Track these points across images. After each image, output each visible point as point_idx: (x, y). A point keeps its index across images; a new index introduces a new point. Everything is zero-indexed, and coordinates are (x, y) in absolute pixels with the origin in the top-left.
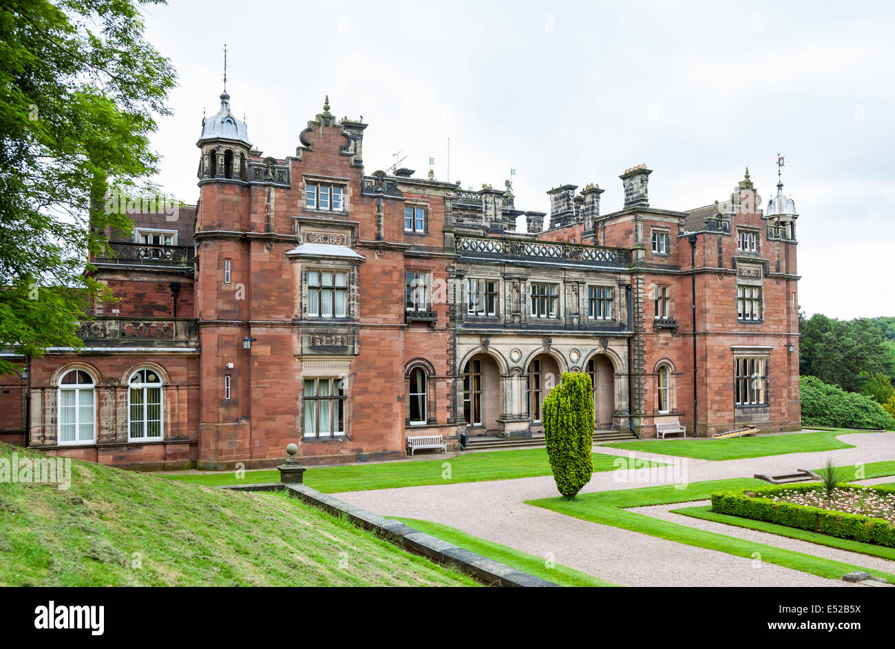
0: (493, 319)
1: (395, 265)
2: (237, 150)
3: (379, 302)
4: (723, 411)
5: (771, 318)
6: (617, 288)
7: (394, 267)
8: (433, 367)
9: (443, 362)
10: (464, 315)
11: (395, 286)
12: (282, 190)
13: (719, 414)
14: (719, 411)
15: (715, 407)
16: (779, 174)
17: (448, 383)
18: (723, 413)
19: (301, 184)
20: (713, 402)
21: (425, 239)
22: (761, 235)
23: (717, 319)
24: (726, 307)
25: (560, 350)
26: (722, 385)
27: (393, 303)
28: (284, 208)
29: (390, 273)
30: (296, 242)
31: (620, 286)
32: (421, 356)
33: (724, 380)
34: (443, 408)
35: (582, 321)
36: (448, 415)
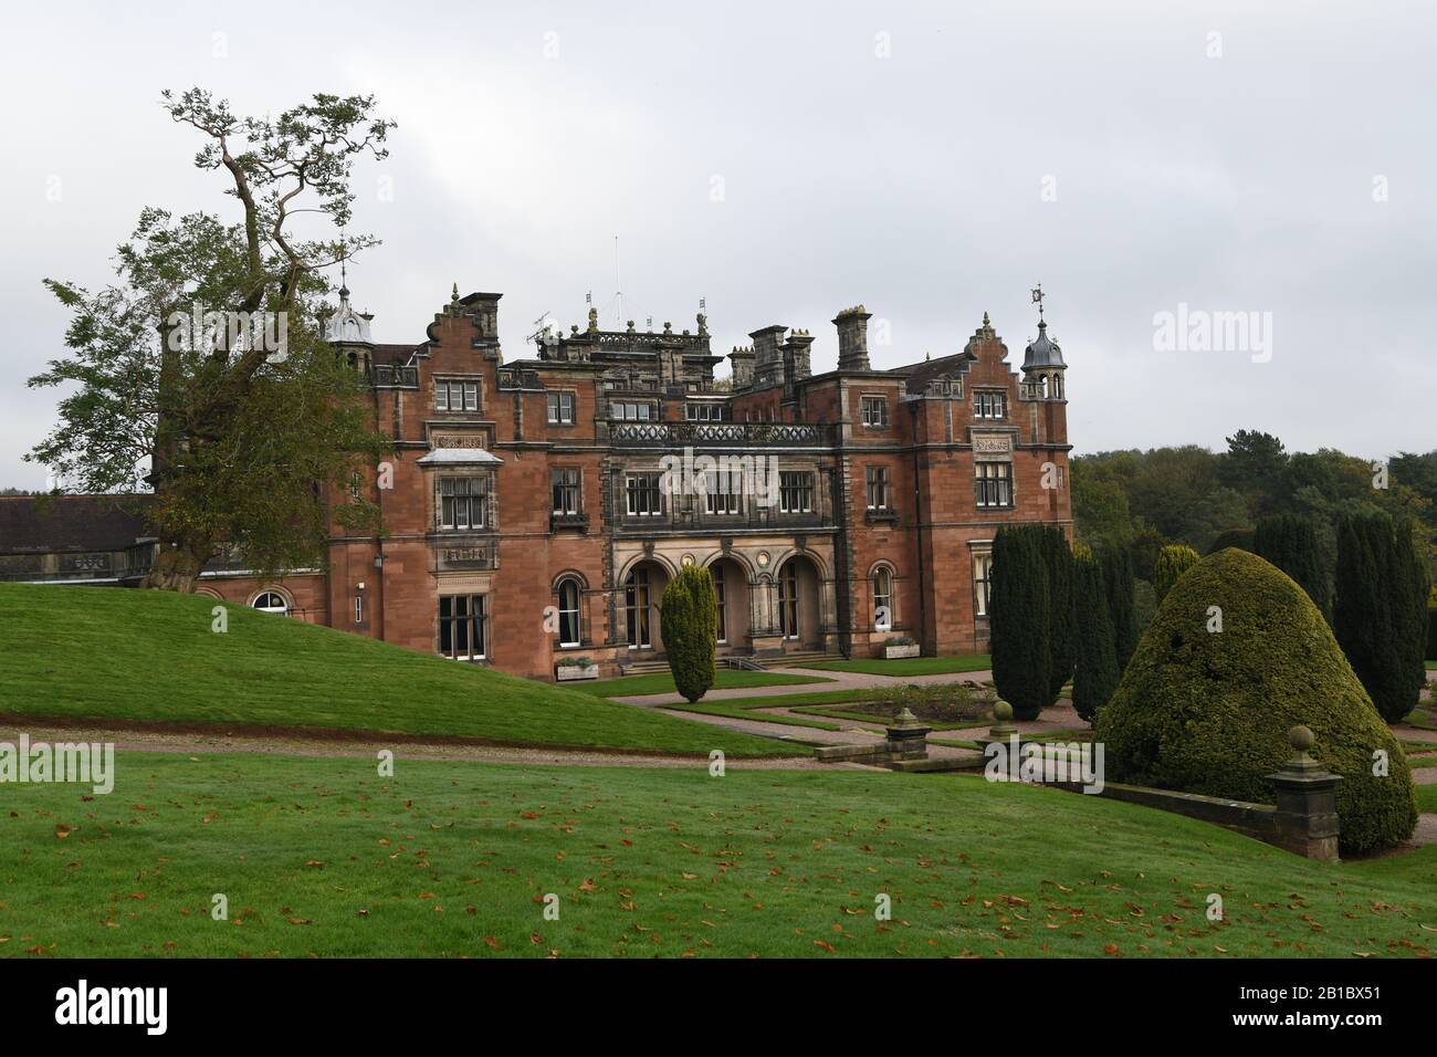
0: (658, 519)
1: (537, 466)
2: (362, 352)
3: (522, 509)
4: (958, 623)
5: (1026, 502)
6: (817, 474)
7: (536, 469)
8: (586, 580)
9: (598, 573)
10: (622, 516)
11: (538, 491)
12: (410, 393)
13: (952, 628)
14: (953, 623)
15: (947, 618)
16: (1041, 311)
17: (605, 597)
18: (959, 627)
19: (430, 385)
20: (944, 612)
21: (574, 431)
22: (1008, 395)
23: (947, 508)
24: (958, 491)
25: (744, 553)
26: (955, 591)
27: (535, 509)
28: (413, 412)
29: (532, 476)
30: (427, 449)
31: (821, 470)
32: (572, 567)
33: (959, 585)
34: (599, 626)
35: (771, 516)
36: (606, 635)
